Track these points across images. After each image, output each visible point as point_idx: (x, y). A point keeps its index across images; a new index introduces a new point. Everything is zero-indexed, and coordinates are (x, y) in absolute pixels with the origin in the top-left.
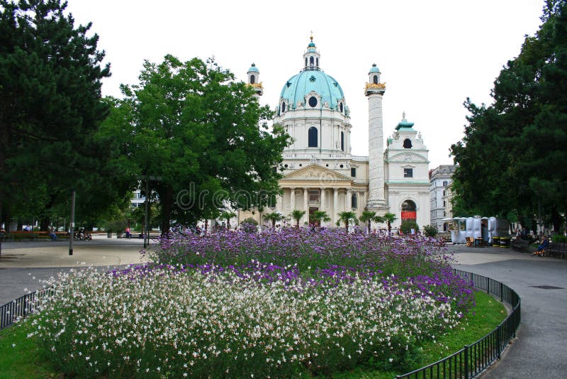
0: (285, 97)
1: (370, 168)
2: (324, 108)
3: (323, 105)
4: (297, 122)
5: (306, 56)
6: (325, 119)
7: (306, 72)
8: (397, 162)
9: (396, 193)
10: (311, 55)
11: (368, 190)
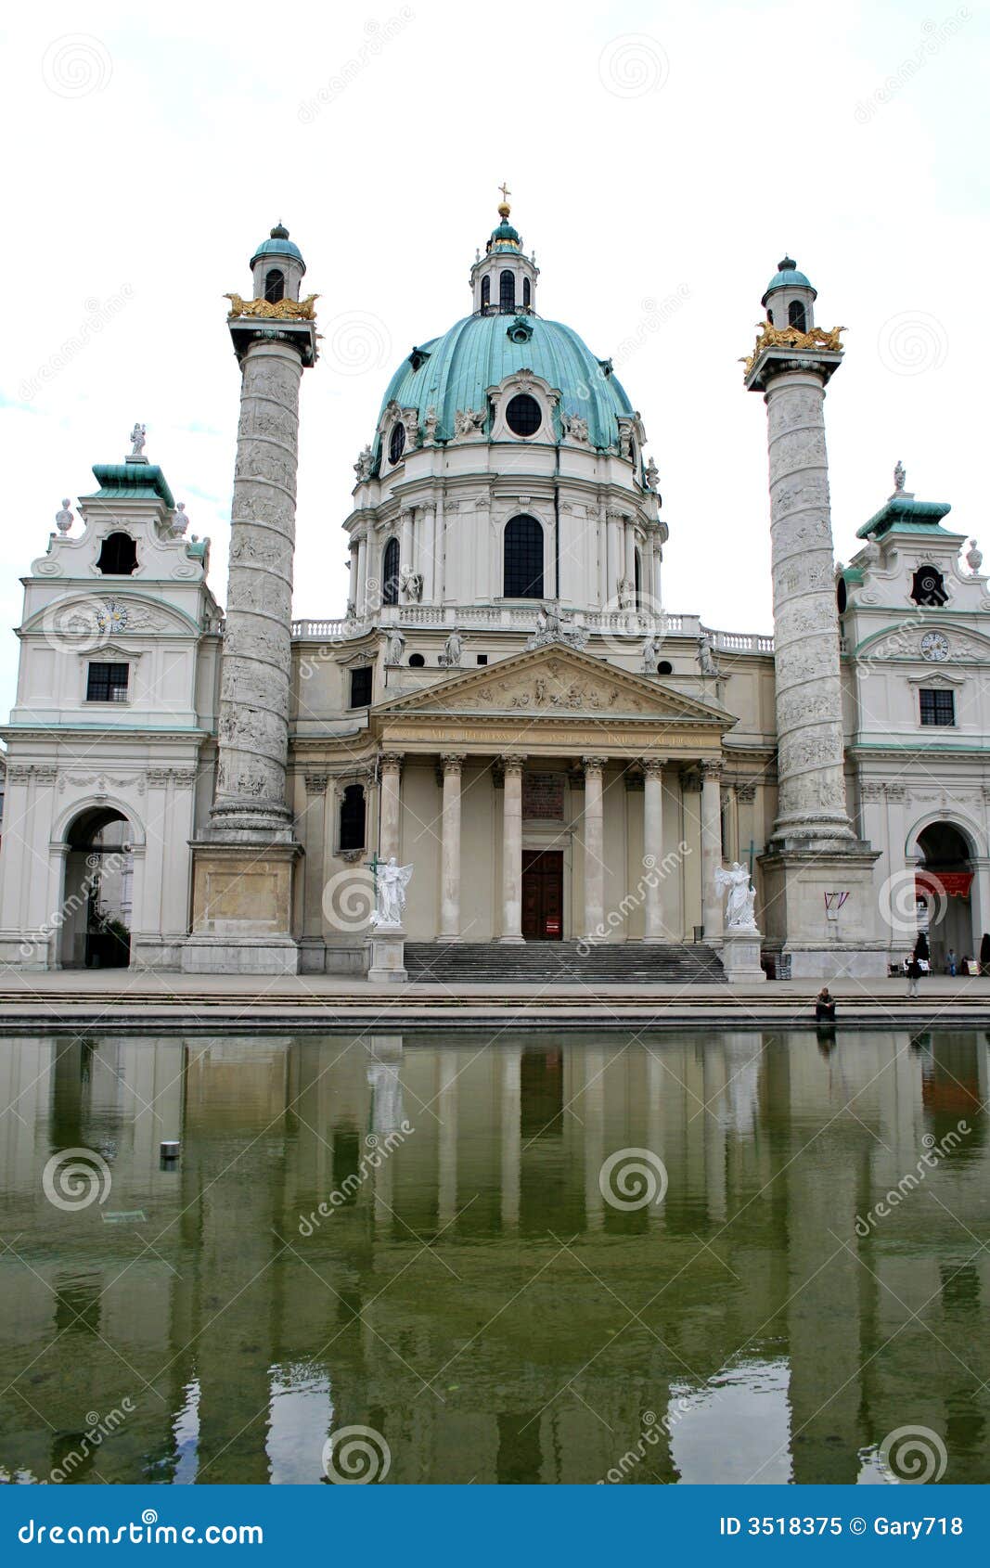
0: (404, 399)
1: (782, 681)
2: (569, 441)
3: (565, 430)
4: (455, 494)
5: (483, 272)
6: (576, 484)
7: (487, 321)
8: (893, 662)
9: (894, 793)
10: (507, 264)
11: (773, 779)
